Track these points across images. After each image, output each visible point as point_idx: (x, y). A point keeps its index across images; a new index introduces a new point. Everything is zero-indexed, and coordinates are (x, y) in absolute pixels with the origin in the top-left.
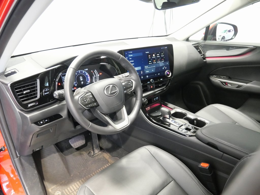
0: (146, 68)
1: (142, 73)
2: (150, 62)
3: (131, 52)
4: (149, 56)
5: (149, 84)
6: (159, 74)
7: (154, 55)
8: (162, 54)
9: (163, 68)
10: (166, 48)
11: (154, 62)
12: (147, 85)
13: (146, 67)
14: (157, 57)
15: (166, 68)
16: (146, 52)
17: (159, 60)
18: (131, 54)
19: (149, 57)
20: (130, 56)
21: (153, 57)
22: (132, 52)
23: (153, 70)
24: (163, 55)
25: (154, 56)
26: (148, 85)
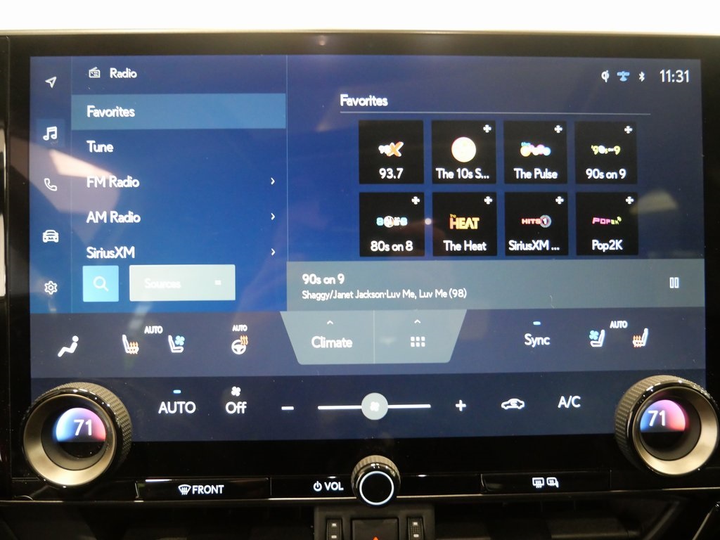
0: (314, 289)
1: (239, 348)
2: (388, 222)
3: (113, 72)
4: (390, 149)
5: (332, 506)
6: (513, 403)
7: (464, 149)
8: (599, 149)
9: (597, 339)
10: (683, 76)
11: (460, 236)
12: (309, 509)
13: (307, 279)
14: (521, 173)
15: (640, 342)
16: (346, 100)
17: (545, 221)
18: (110, 90)
19: (391, 162)
20: (98, 113)
21: (453, 164)
22: (129, 74)
23: (417, 342)
24: (607, 163)
25: (471, 165)
26: (318, 516)
